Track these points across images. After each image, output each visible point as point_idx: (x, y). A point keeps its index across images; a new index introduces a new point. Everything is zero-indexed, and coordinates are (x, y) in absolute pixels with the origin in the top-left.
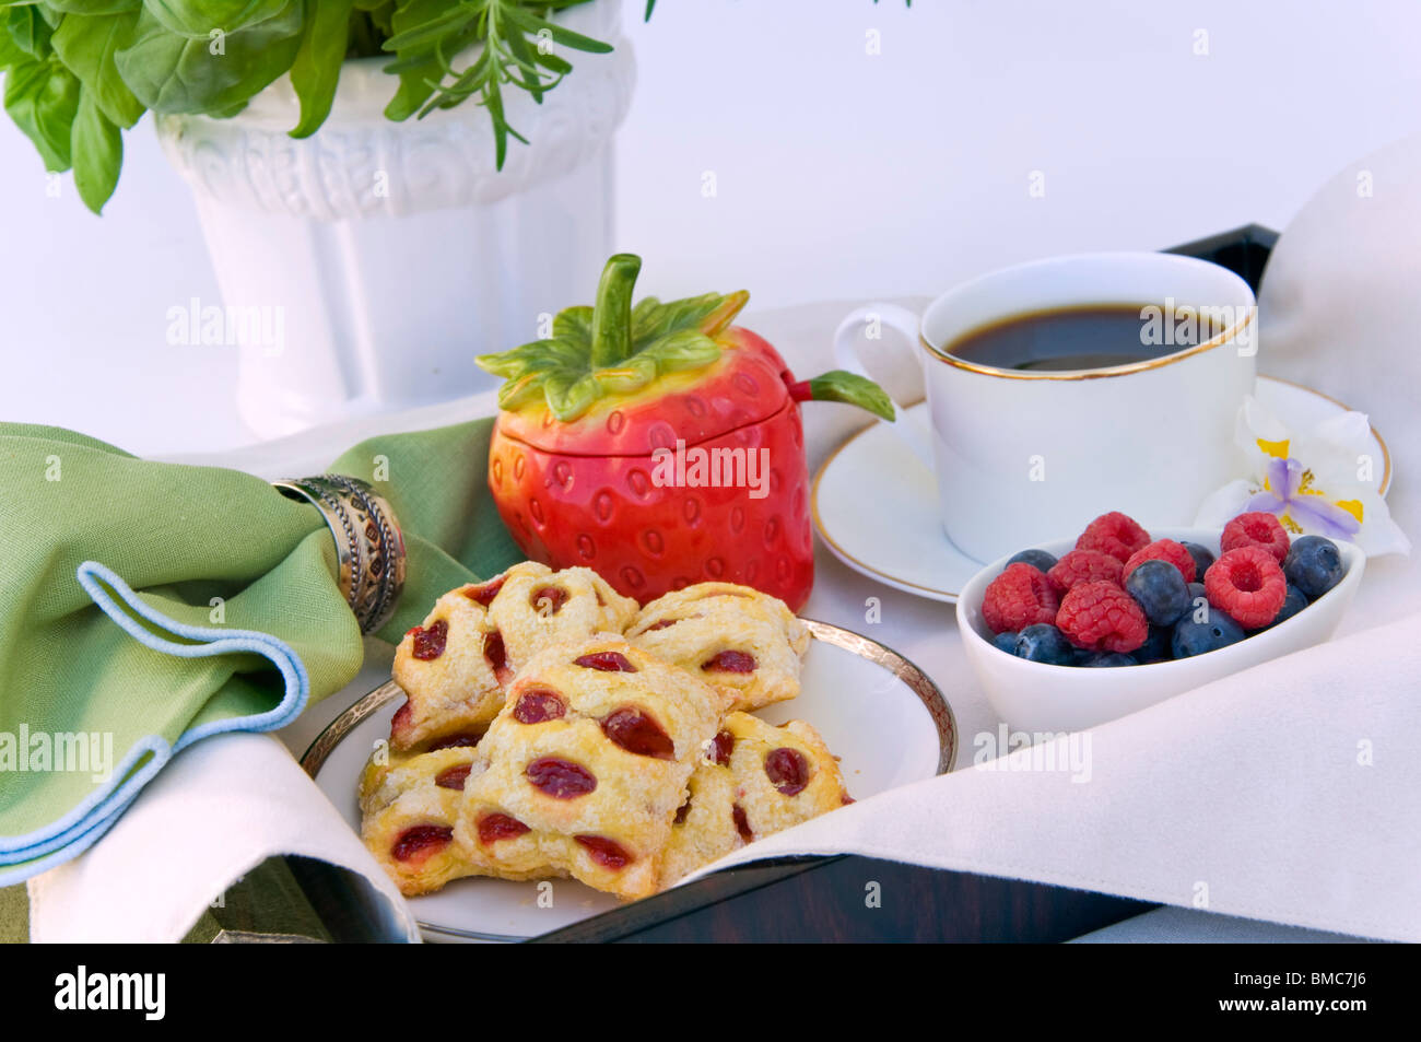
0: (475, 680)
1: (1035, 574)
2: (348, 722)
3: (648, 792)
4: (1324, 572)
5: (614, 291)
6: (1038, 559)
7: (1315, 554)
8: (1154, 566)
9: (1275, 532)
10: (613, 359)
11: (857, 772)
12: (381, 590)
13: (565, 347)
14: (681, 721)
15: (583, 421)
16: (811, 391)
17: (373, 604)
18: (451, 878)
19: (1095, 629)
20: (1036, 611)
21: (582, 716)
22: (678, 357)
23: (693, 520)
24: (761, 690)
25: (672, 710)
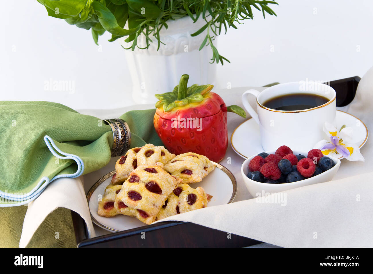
0: (130, 170)
1: (261, 158)
2: (109, 175)
3: (153, 201)
4: (326, 166)
5: (182, 83)
6: (264, 155)
7: (324, 161)
8: (284, 160)
9: (320, 154)
10: (182, 98)
11: (215, 200)
12: (124, 146)
13: (173, 94)
14: (164, 186)
15: (171, 112)
16: (227, 109)
17: (122, 149)
18: (116, 214)
19: (267, 174)
20: (259, 167)
21: (142, 182)
22: (193, 99)
23: (193, 137)
24: (192, 179)
25: (163, 183)
